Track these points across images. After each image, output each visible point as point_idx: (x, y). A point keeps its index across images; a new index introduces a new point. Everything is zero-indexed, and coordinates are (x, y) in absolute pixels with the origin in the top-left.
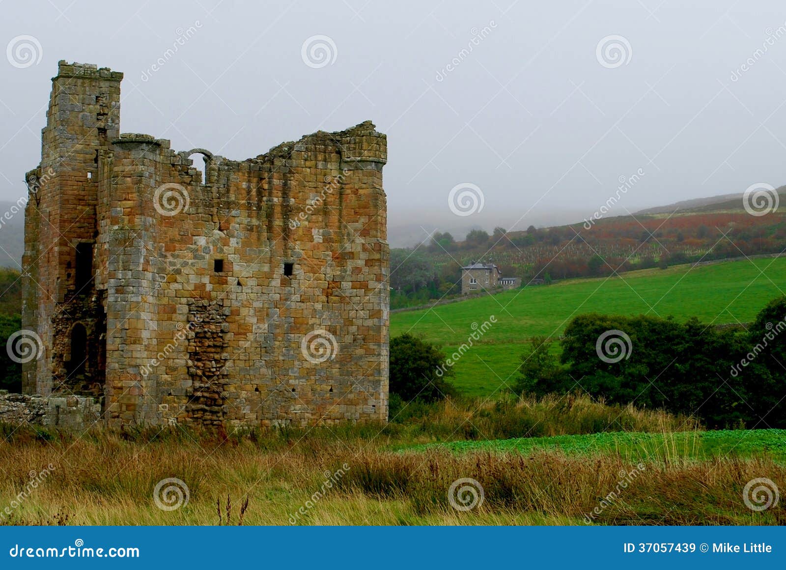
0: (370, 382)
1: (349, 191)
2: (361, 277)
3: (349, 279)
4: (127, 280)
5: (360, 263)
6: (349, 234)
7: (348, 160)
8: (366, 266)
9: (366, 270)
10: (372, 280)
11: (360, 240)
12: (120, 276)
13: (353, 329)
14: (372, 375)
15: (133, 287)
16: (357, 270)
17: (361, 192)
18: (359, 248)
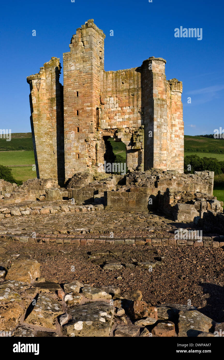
0: (180, 169)
1: (173, 102)
2: (177, 134)
3: (174, 134)
4: (162, 123)
5: (177, 128)
6: (174, 118)
7: (175, 91)
8: (179, 129)
9: (179, 131)
10: (181, 134)
11: (177, 120)
12: (159, 120)
13: (175, 151)
14: (181, 167)
15: (164, 126)
16: (176, 131)
17: (177, 103)
18: (177, 123)
